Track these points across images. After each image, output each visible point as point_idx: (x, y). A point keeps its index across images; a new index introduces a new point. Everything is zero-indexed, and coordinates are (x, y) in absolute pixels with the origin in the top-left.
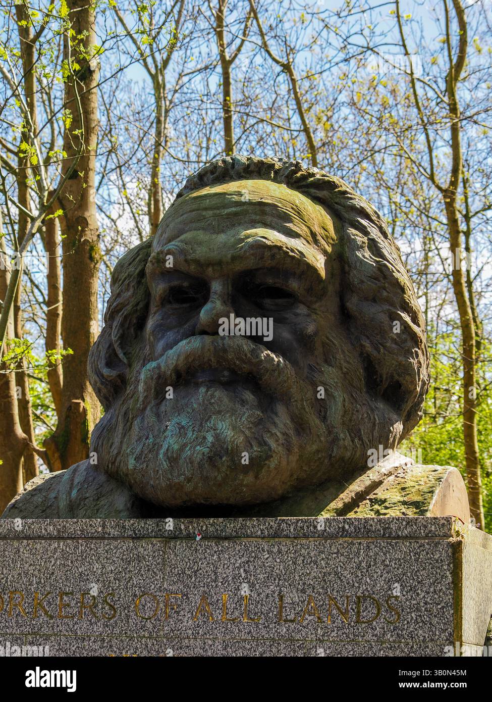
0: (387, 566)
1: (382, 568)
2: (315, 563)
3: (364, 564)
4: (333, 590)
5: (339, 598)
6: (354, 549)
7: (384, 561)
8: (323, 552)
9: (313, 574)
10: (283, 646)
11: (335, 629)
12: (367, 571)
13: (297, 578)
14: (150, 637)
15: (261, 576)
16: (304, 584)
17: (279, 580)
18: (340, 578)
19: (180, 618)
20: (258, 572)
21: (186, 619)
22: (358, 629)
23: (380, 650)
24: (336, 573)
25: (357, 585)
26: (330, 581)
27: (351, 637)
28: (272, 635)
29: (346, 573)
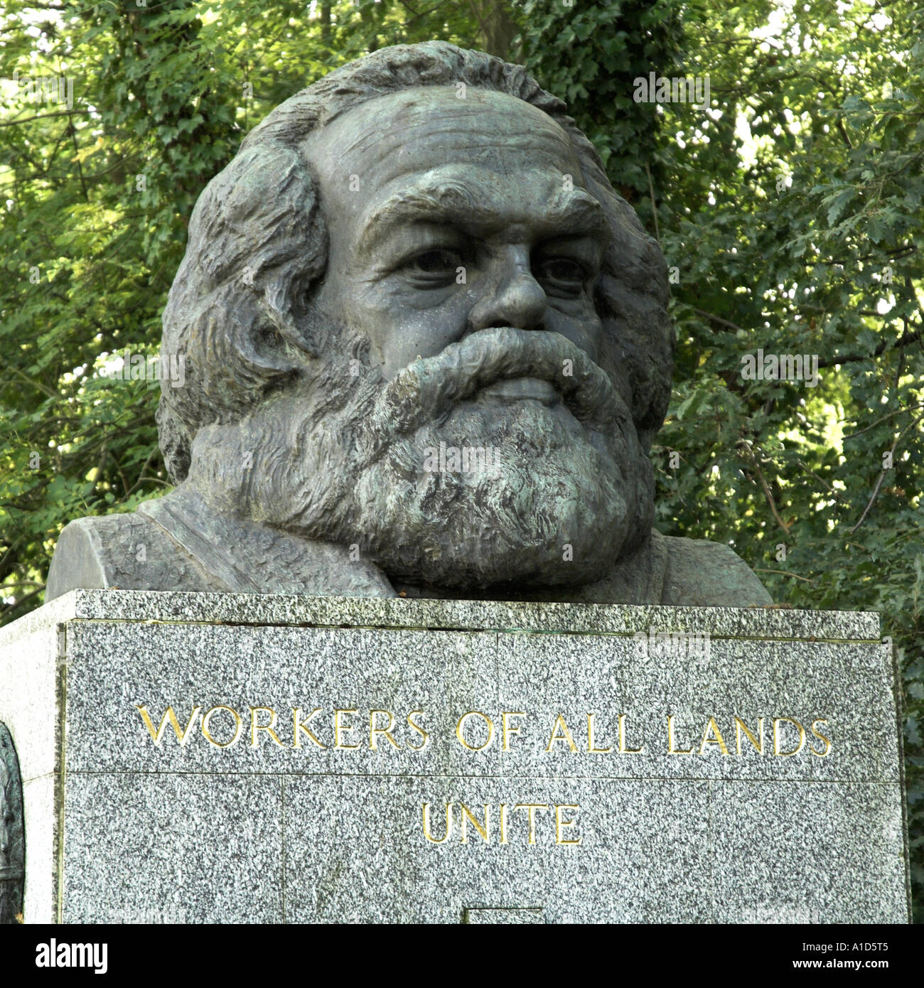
0: (810, 677)
1: (804, 679)
2: (715, 670)
3: (779, 674)
4: (741, 709)
5: (749, 720)
6: (766, 653)
7: (806, 670)
8: (724, 656)
9: (713, 686)
10: (677, 787)
11: (747, 763)
12: (785, 683)
13: (691, 691)
14: (484, 776)
15: (641, 688)
16: (701, 700)
17: (667, 694)
18: (749, 693)
19: (527, 747)
20: (636, 681)
21: (536, 748)
22: (777, 763)
23: (808, 792)
24: (744, 686)
25: (772, 702)
26: (736, 697)
27: (769, 774)
28: (661, 772)
29: (756, 686)
